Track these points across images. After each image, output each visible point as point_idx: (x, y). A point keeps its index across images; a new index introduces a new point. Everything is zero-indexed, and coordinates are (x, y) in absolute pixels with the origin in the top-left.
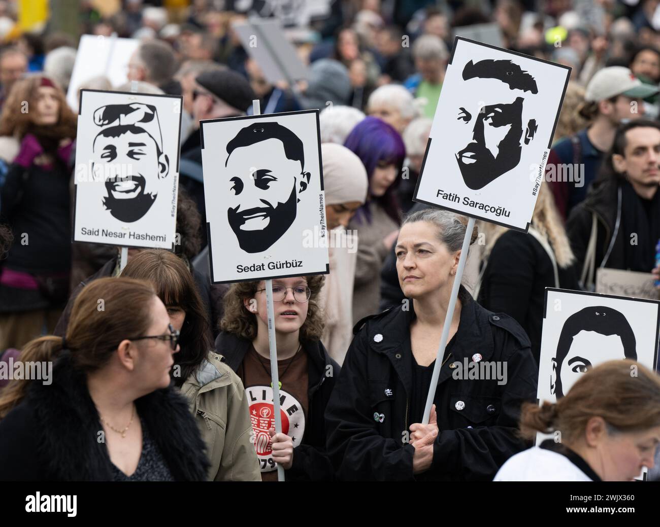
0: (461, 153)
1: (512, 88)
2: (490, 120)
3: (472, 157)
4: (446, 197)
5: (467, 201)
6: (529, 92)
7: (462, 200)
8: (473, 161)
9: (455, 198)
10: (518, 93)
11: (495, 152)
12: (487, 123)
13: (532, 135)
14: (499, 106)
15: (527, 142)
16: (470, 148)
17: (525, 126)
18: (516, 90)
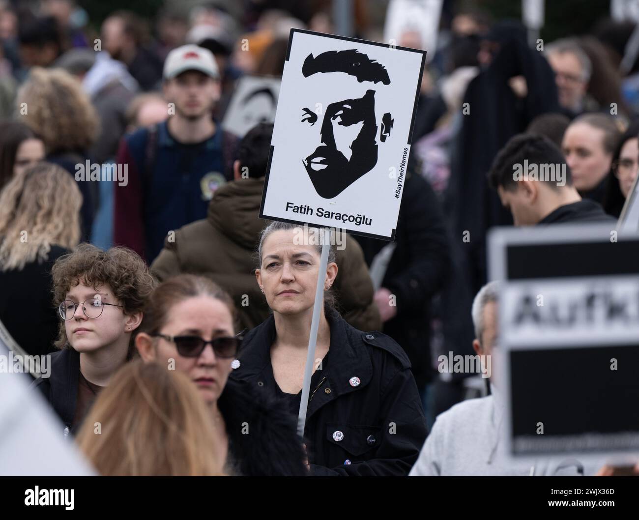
0: (309, 159)
1: (360, 80)
2: (339, 119)
3: (322, 162)
4: (297, 209)
5: (321, 212)
6: (381, 83)
7: (315, 212)
8: (324, 167)
9: (307, 210)
10: (368, 85)
11: (348, 154)
12: (335, 122)
13: (388, 131)
14: (348, 102)
15: (383, 139)
16: (319, 152)
17: (379, 122)
18: (365, 82)
